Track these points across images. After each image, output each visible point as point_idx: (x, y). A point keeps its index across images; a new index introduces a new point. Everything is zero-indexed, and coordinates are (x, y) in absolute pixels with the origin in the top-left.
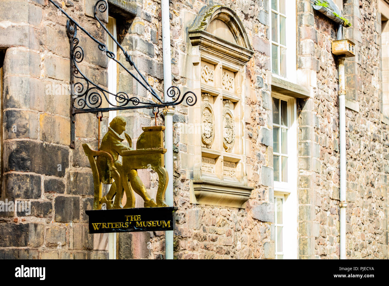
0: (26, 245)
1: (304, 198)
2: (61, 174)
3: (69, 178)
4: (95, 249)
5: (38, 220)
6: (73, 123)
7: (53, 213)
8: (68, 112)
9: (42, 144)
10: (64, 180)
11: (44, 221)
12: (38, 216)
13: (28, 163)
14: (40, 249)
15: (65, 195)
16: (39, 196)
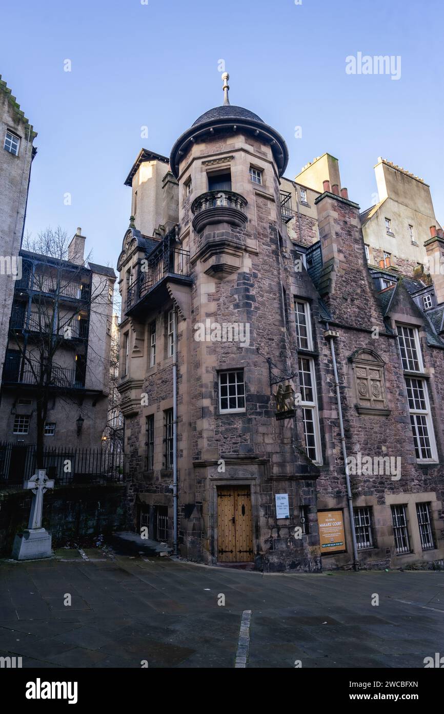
2: (267, 403)
3: (271, 404)
4: (285, 426)
5: (257, 417)
6: (271, 388)
7: (264, 415)
8: (269, 385)
9: (257, 395)
10: (269, 405)
11: (259, 417)
12: (256, 415)
13: (251, 400)
14: (258, 425)
15: (269, 409)
16: (257, 410)
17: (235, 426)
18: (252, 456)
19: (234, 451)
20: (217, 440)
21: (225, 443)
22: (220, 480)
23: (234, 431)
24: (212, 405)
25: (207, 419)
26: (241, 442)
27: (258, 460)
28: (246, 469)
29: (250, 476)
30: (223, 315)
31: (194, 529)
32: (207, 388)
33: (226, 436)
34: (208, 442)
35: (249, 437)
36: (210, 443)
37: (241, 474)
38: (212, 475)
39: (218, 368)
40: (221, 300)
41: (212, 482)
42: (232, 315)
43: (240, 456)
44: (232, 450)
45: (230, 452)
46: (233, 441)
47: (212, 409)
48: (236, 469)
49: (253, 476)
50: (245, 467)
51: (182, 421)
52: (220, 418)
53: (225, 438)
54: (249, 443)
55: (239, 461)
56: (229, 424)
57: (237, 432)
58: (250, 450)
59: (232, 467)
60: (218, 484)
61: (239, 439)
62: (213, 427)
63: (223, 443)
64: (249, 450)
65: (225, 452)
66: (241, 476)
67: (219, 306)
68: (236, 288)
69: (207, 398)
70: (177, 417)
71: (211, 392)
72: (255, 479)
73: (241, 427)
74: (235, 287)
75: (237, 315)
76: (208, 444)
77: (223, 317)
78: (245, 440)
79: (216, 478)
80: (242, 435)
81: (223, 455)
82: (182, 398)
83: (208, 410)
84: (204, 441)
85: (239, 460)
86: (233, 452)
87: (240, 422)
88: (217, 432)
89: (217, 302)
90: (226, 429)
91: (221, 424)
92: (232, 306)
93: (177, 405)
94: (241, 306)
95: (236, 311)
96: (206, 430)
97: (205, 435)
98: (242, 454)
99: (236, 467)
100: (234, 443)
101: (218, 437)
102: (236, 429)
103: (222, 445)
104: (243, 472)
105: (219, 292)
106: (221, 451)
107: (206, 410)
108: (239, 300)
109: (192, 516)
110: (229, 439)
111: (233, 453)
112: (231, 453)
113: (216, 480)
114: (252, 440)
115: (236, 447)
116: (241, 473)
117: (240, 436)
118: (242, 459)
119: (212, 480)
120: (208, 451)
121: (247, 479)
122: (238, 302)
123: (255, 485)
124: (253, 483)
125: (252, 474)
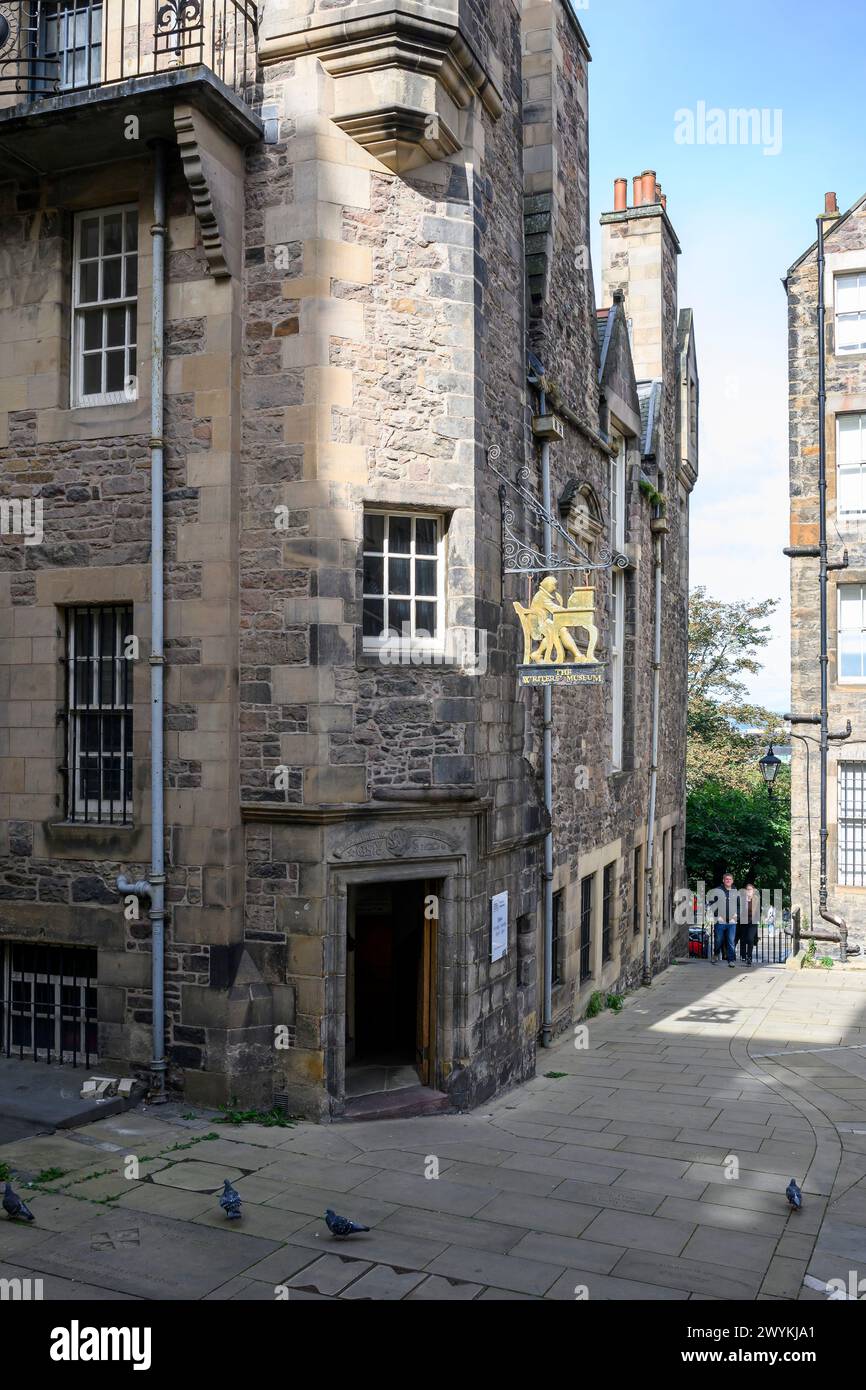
0: (472, 695)
1: (630, 660)
2: (496, 630)
3: (500, 634)
4: (516, 700)
6: (502, 581)
8: (500, 572)
14: (482, 699)
17: (422, 698)
18: (470, 793)
19: (416, 778)
20: (361, 742)
21: (386, 750)
22: (361, 865)
23: (417, 714)
24: (347, 620)
25: (332, 669)
26: (438, 751)
27: (476, 803)
28: (437, 832)
29: (447, 852)
30: (396, 306)
31: (249, 1021)
32: (332, 558)
33: (390, 729)
34: (333, 747)
35: (461, 736)
36: (339, 749)
37: (422, 847)
38: (339, 852)
39: (372, 496)
40: (388, 249)
41: (333, 873)
42: (427, 316)
43: (431, 792)
44: (407, 773)
45: (401, 780)
46: (414, 745)
47: (347, 633)
48: (411, 832)
49: (457, 852)
50: (434, 825)
51: (198, 661)
52: (375, 670)
53: (386, 734)
54: (459, 754)
55: (424, 808)
56: (403, 691)
57: (427, 716)
58: (465, 776)
59: (398, 825)
60: (357, 880)
61: (433, 739)
62: (351, 695)
63: (382, 753)
64: (459, 777)
65: (387, 781)
66: (423, 852)
67: (379, 267)
68: (444, 222)
69: (330, 595)
70: (166, 645)
71: (346, 575)
72: (458, 860)
73: (439, 703)
74: (437, 215)
75: (442, 319)
76: (333, 753)
77: (395, 314)
78: (450, 745)
79: (351, 859)
80: (440, 727)
81: (379, 791)
82: (197, 577)
83: (336, 636)
84: (321, 743)
85: (428, 805)
86: (411, 779)
87: (437, 685)
88: (363, 715)
89: (375, 250)
90: (395, 709)
91: (375, 688)
92: (424, 284)
93: (165, 597)
94: (457, 291)
95: (439, 302)
96: (329, 704)
97: (322, 721)
98: (439, 786)
99: (410, 825)
100: (416, 753)
101: (364, 730)
102: (426, 706)
103: (377, 759)
104: (427, 841)
105: (384, 216)
106: (373, 777)
107: (328, 637)
108: (452, 268)
109: (240, 981)
110: (399, 739)
111: (413, 784)
112: (404, 784)
113: (347, 866)
114: (470, 743)
115: (423, 765)
116: (422, 841)
117: (436, 732)
118: (435, 801)
119: (333, 867)
120: (330, 774)
121: (437, 860)
122: (448, 272)
123: (458, 878)
124: (454, 869)
125: (454, 844)
